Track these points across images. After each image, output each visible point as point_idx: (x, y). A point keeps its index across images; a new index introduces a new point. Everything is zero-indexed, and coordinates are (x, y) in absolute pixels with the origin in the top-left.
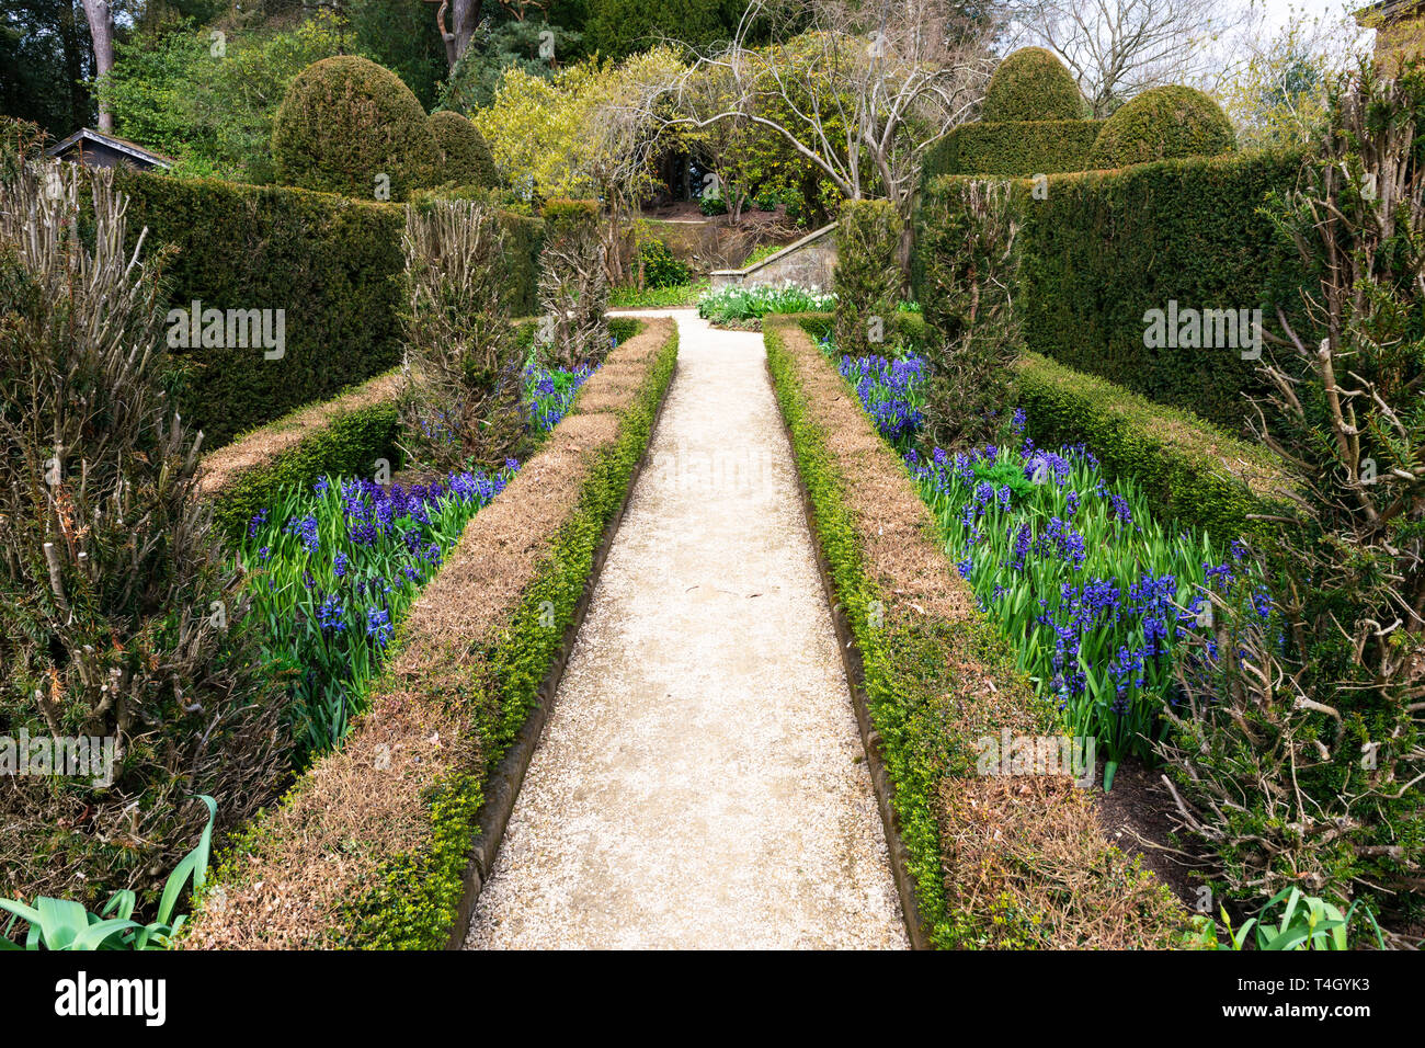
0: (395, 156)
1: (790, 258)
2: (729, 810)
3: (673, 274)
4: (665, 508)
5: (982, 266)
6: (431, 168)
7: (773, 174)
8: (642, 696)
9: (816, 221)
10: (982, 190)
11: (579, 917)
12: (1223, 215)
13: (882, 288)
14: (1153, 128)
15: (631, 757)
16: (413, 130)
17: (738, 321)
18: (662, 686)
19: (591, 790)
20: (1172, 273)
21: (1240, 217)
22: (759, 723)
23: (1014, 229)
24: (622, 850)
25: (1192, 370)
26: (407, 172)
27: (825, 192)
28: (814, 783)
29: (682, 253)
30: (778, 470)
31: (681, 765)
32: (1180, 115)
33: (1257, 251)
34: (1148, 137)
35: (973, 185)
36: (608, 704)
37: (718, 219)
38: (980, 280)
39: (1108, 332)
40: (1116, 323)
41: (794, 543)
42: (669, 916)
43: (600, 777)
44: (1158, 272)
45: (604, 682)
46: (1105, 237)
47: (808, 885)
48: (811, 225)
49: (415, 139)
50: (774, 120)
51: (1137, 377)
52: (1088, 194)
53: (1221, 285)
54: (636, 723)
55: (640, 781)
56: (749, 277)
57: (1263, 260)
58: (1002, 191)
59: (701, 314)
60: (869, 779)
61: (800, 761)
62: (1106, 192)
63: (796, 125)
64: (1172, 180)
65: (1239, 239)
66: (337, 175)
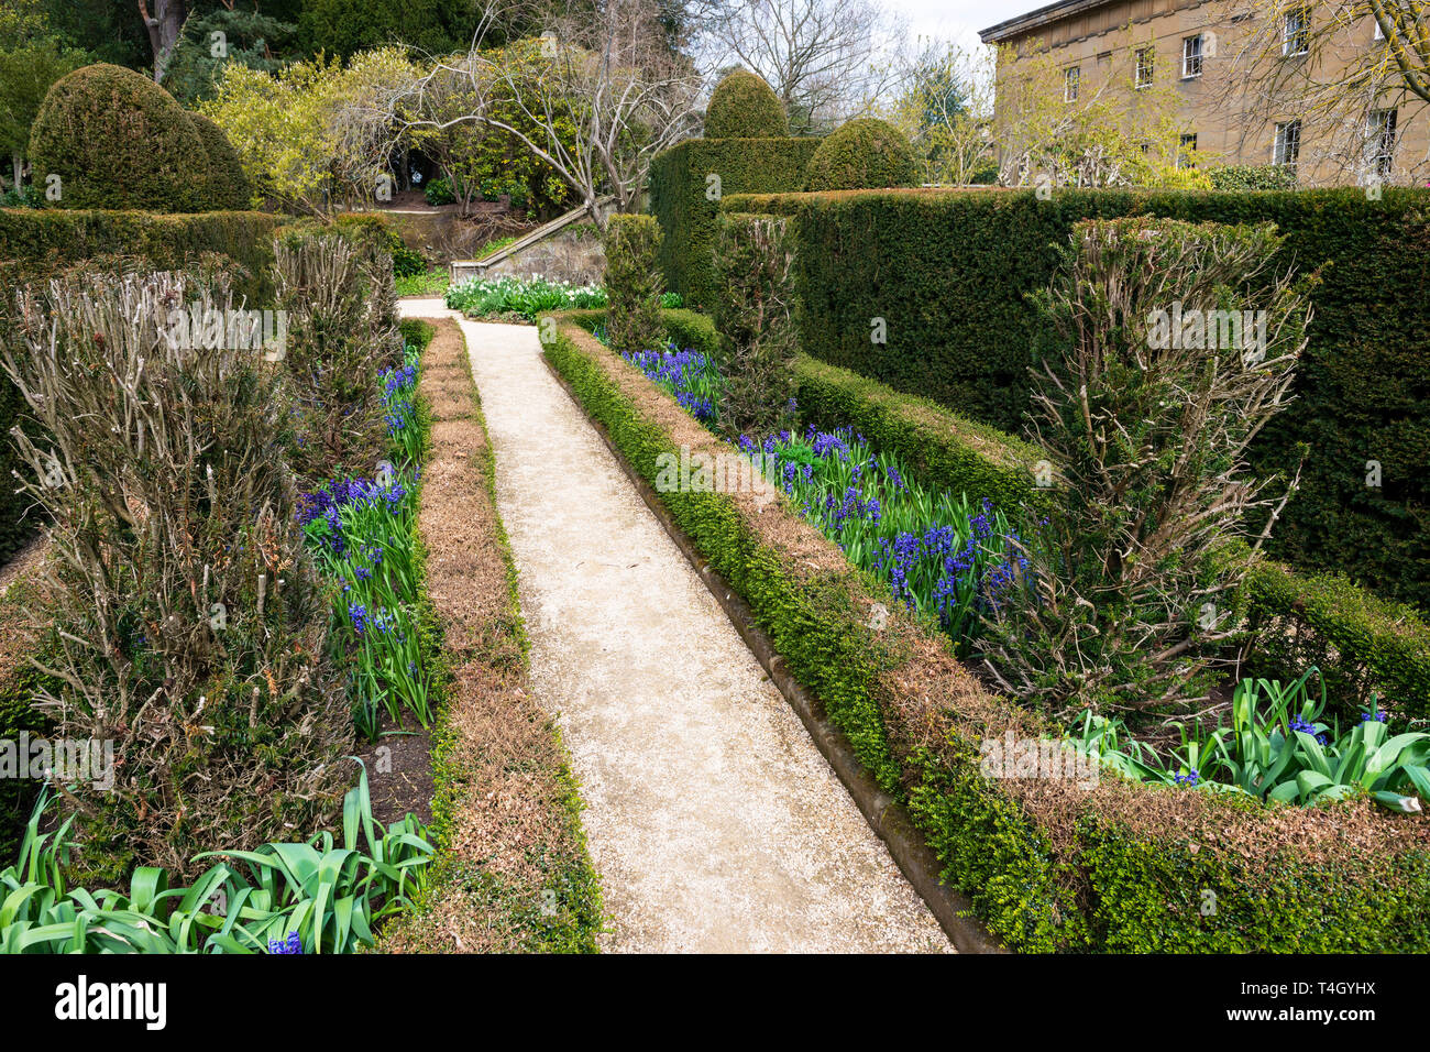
0: (168, 167)
1: (529, 250)
2: (690, 725)
3: (409, 264)
4: (520, 498)
5: (765, 288)
6: (204, 178)
7: (503, 170)
8: (583, 652)
9: (544, 214)
10: (764, 227)
11: (619, 809)
12: (934, 241)
13: (648, 291)
14: (858, 155)
15: (600, 698)
16: (184, 140)
17: (496, 315)
18: (595, 643)
19: (581, 725)
20: (893, 283)
21: (947, 244)
22: (682, 662)
23: (789, 259)
24: (627, 761)
25: (914, 361)
26: (181, 182)
27: (552, 188)
28: (740, 698)
29: (414, 243)
30: (600, 458)
31: (639, 698)
32: (877, 144)
33: (962, 271)
34: (854, 161)
35: (757, 224)
36: (560, 661)
37: (447, 209)
38: (764, 299)
39: (840, 327)
40: (847, 321)
41: (644, 521)
42: (681, 798)
43: (583, 715)
44: (882, 282)
45: (547, 644)
46: (836, 251)
47: (766, 765)
48: (541, 219)
49: (186, 149)
50: (502, 121)
51: (866, 364)
52: (818, 214)
53: (935, 296)
54: (591, 673)
55: (614, 712)
56: (491, 268)
57: (967, 279)
58: (778, 228)
59: (449, 305)
60: (777, 691)
61: (724, 685)
62: (834, 215)
63: (523, 125)
64: (890, 210)
65: (948, 261)
66: (107, 185)
